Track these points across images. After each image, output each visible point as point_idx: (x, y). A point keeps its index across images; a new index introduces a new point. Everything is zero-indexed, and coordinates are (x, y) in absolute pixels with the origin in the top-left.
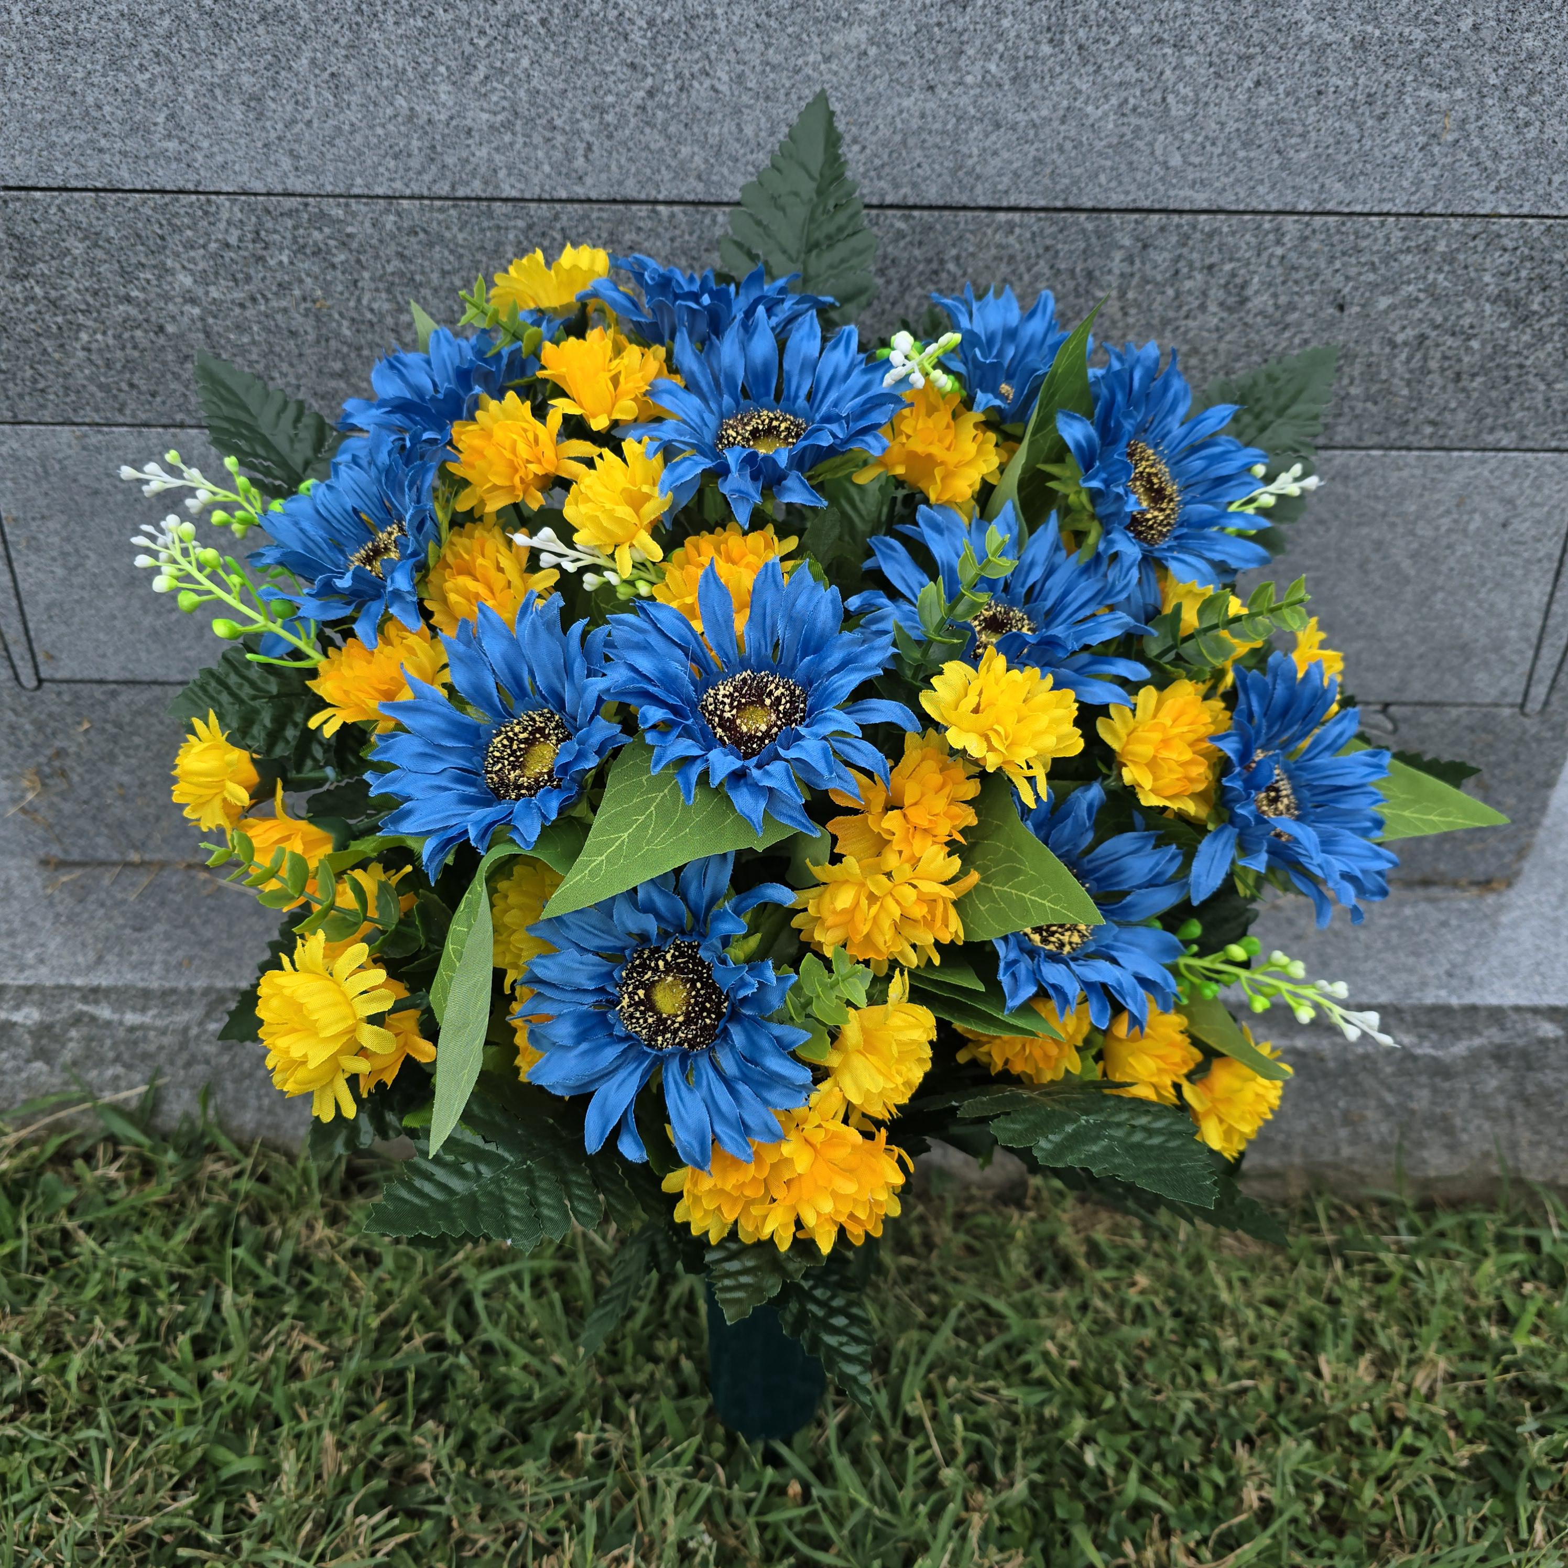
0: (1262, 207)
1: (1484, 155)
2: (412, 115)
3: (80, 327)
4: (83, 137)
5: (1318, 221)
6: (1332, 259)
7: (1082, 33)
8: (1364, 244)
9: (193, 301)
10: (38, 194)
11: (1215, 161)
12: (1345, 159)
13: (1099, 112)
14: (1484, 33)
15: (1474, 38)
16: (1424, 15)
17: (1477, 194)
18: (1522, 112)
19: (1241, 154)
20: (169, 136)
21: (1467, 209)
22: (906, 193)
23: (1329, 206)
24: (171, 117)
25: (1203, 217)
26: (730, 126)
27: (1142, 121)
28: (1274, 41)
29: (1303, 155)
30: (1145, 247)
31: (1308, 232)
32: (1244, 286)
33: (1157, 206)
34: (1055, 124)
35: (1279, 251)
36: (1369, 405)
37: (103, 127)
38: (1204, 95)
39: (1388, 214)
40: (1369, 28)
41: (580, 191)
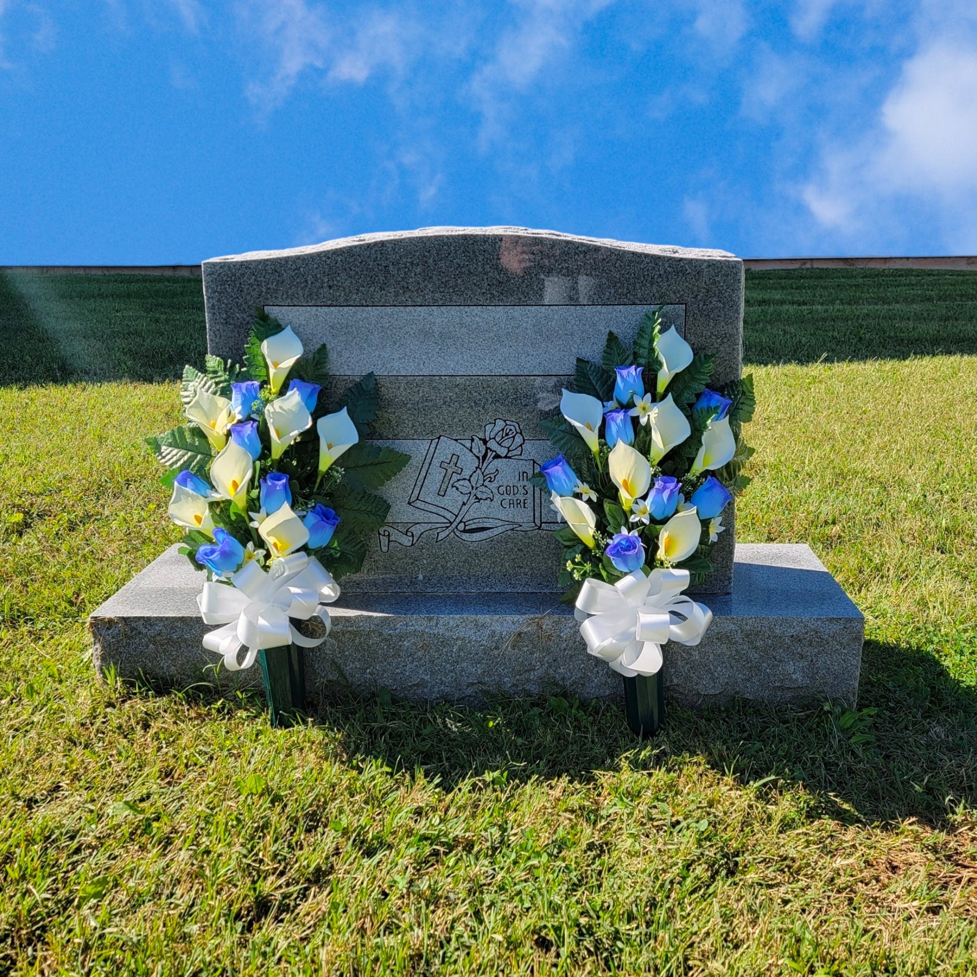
2: (380, 355)
22: (506, 372)
26: (460, 356)
41: (421, 373)
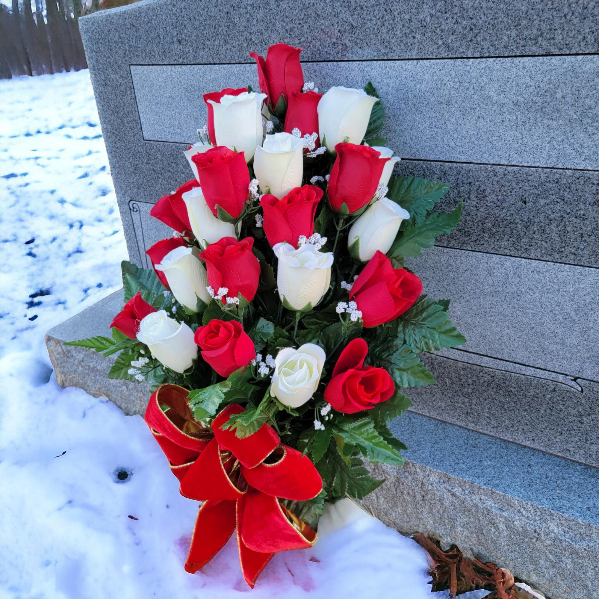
0: (487, 162)
1: (576, 146)
3: (160, 178)
4: (161, 128)
5: (509, 168)
6: (518, 183)
7: (415, 100)
8: (530, 178)
9: (183, 173)
10: (152, 142)
11: (467, 144)
12: (517, 146)
13: (423, 127)
14: (567, 99)
15: (563, 101)
16: (541, 93)
17: (576, 161)
18: (590, 129)
19: (476, 142)
20: (178, 128)
21: (573, 167)
23: (513, 163)
24: (179, 123)
25: (465, 165)
27: (438, 130)
28: (483, 103)
29: (500, 144)
30: (445, 174)
31: (506, 172)
32: (484, 191)
33: (447, 160)
34: (409, 131)
35: (496, 179)
36: (543, 243)
37: (165, 125)
38: (460, 121)
39: (538, 167)
40: (519, 98)
